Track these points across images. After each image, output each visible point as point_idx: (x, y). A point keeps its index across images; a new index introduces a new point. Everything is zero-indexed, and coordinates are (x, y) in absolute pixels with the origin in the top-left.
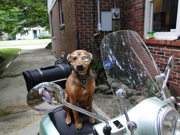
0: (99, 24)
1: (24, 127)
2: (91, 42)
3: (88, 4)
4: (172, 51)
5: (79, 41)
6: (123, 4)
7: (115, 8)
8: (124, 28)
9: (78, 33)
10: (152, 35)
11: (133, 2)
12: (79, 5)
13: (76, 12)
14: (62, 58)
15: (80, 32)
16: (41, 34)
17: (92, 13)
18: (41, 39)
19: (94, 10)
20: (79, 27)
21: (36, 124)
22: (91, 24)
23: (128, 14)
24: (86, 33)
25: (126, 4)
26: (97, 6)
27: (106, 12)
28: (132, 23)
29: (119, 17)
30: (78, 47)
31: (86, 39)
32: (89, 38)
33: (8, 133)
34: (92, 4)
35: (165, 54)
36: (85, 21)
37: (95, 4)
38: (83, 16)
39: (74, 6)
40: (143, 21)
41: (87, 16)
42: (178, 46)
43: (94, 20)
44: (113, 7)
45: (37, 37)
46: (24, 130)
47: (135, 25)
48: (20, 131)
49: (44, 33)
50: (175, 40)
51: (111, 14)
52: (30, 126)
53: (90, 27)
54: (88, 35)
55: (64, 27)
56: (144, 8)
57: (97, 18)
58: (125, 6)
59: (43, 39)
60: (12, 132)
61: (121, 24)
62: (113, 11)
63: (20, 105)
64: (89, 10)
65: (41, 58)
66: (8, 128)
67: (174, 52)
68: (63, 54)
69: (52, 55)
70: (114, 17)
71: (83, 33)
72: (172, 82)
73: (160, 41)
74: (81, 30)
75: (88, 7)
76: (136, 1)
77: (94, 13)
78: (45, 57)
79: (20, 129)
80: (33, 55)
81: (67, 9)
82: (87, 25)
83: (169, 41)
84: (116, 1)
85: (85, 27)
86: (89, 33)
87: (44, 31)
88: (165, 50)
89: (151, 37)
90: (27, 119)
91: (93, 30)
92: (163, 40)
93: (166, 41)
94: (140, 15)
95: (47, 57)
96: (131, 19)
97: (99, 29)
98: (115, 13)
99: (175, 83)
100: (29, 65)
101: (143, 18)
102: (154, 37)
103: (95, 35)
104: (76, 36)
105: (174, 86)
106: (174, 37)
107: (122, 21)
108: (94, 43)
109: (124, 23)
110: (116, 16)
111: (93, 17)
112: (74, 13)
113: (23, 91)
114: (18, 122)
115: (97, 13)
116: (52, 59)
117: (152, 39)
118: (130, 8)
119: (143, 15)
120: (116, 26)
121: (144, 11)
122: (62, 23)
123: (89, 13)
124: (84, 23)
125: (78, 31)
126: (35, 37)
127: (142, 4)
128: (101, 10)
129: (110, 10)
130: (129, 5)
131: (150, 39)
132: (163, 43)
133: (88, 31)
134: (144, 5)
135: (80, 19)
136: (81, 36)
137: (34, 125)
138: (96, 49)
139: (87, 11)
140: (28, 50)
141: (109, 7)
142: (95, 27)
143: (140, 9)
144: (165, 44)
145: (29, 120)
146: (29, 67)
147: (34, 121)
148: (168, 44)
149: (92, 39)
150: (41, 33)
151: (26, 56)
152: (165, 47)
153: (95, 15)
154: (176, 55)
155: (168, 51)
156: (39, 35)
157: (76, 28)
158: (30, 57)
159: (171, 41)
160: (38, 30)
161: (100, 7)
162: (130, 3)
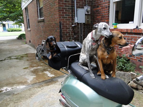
0: (76, 17)
1: (30, 97)
2: (70, 31)
3: (68, 2)
4: (132, 36)
5: (61, 31)
6: (92, 4)
7: (87, 6)
8: (93, 21)
9: (60, 24)
10: (116, 26)
11: (100, 2)
12: (61, 2)
13: (59, 8)
14: (42, 45)
15: (62, 23)
16: (10, 28)
17: (70, 9)
18: (10, 31)
19: (72, 7)
20: (62, 20)
21: (39, 94)
22: (70, 18)
23: (96, 11)
24: (66, 24)
25: (94, 3)
26: (74, 4)
27: (80, 9)
28: (99, 17)
29: (90, 13)
30: (60, 35)
31: (66, 28)
32: (69, 28)
33: (18, 103)
34: (71, 2)
35: (127, 38)
36: (66, 15)
37: (73, 2)
38: (64, 11)
39: (57, 3)
40: (109, 16)
41: (67, 11)
42: (136, 32)
43: (72, 15)
44: (85, 5)
45: (6, 30)
46: (31, 99)
47: (102, 19)
48: (28, 100)
49: (12, 27)
50: (134, 29)
51: (85, 10)
52: (35, 96)
53: (69, 20)
54: (68, 25)
55: (44, 20)
56: (109, 7)
57: (74, 13)
58: (93, 5)
59: (11, 31)
60: (21, 101)
61: (91, 18)
62: (86, 8)
63: (18, 82)
64: (69, 6)
65: (17, 47)
66: (16, 99)
67: (133, 37)
68: (43, 41)
69: (26, 44)
70: (86, 13)
71: (64, 24)
72: (132, 58)
73: (123, 29)
74: (62, 22)
75: (68, 4)
76: (103, 2)
77: (72, 9)
78: (20, 46)
79: (27, 99)
80: (8, 44)
81: (48, 5)
82: (67, 18)
83: (130, 29)
84: (87, 1)
85: (66, 20)
86: (69, 24)
87: (14, 24)
88: (127, 36)
89: (115, 27)
90: (30, 92)
91: (72, 22)
92: (125, 29)
93: (127, 30)
94: (106, 11)
95: (22, 46)
96: (99, 15)
97: (76, 21)
98: (87, 10)
99: (134, 58)
100: (9, 52)
101: (109, 14)
102: (117, 27)
103: (73, 26)
104: (59, 27)
105: (133, 60)
106: (133, 27)
107: (91, 16)
108: (72, 32)
109: (93, 18)
110: (88, 12)
111: (71, 12)
112: (58, 8)
113: (14, 72)
114: (23, 94)
115: (74, 9)
116: (28, 47)
117: (116, 28)
118: (98, 7)
119: (109, 12)
120: (88, 20)
121: (109, 9)
122: (40, 17)
123: (68, 9)
124: (65, 16)
125: (60, 22)
126: (4, 30)
127: (108, 4)
128: (77, 7)
129: (83, 8)
130: (97, 4)
131: (114, 28)
132: (125, 31)
133: (68, 23)
134: (109, 5)
135: (62, 13)
136: (63, 26)
137: (38, 95)
138: (73, 36)
139: (67, 8)
140: (1, 41)
141: (82, 5)
142: (73, 19)
143: (106, 7)
144: (127, 32)
145: (32, 92)
146: (10, 54)
147: (36, 92)
148: (129, 32)
149: (71, 29)
150: (9, 26)
151: (2, 45)
152: (127, 34)
153: (73, 11)
154: (135, 39)
155: (129, 36)
156: (8, 29)
157: (59, 20)
158: (6, 46)
159: (132, 30)
160: (7, 24)
161: (77, 5)
162: (98, 3)
